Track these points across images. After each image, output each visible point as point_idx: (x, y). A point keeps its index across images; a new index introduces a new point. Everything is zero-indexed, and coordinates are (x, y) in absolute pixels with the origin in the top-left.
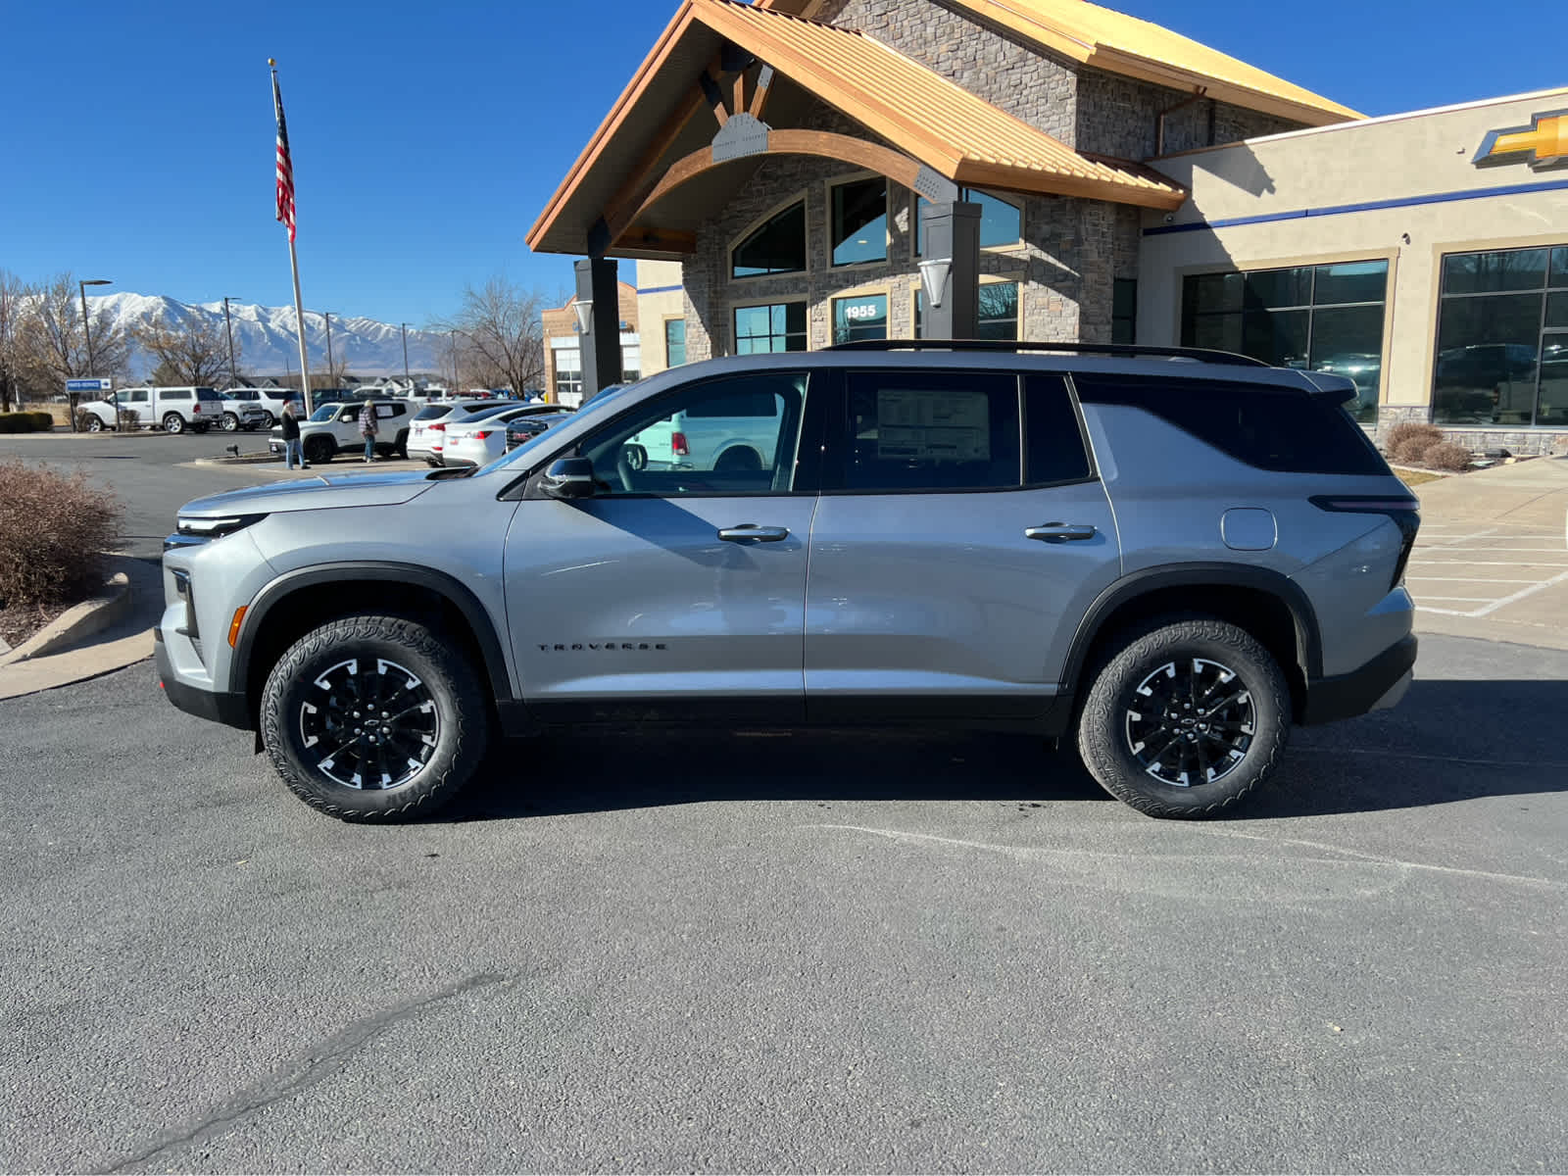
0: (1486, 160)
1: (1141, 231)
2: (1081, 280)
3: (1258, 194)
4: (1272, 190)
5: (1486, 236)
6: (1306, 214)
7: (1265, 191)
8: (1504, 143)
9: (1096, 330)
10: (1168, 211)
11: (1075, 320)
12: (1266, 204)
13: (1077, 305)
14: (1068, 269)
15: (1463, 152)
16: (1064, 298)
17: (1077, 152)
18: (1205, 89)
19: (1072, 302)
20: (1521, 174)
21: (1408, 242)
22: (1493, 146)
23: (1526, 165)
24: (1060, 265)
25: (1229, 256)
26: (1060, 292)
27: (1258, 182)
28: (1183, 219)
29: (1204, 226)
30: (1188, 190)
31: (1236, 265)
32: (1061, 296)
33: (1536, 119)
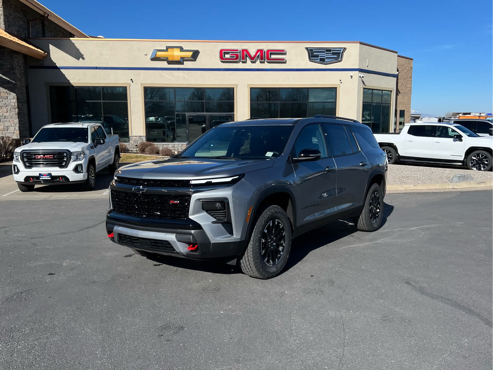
0: (155, 59)
1: (28, 67)
2: (15, 84)
3: (78, 59)
4: (83, 59)
5: (156, 82)
6: (96, 68)
7: (81, 59)
8: (159, 54)
9: (22, 105)
10: (41, 60)
11: (15, 101)
12: (80, 63)
13: (15, 95)
14: (9, 79)
15: (146, 55)
16: (8, 91)
17: (5, 31)
18: (48, 15)
19: (12, 93)
20: (164, 64)
21: (132, 82)
22: (156, 54)
23: (166, 62)
24: (4, 77)
25: (69, 81)
26: (6, 89)
27: (78, 55)
28: (46, 64)
29: (56, 68)
30: (49, 53)
31: (72, 84)
32: (6, 90)
33: (168, 48)
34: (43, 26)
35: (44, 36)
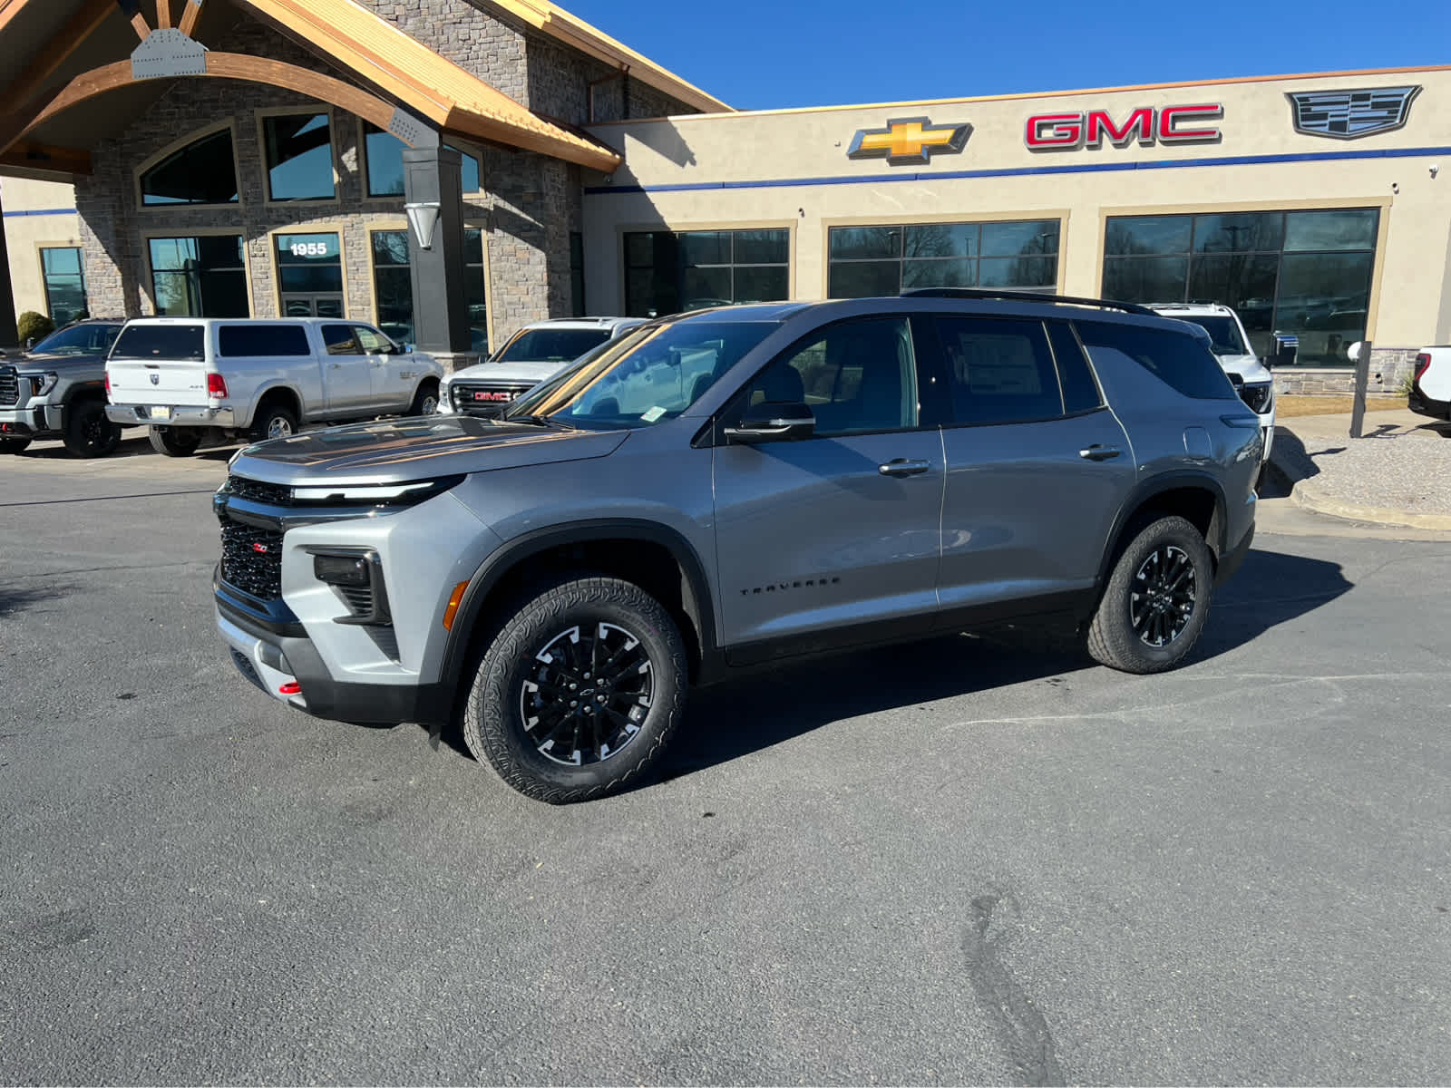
0: (858, 154)
1: (583, 189)
2: (545, 231)
3: (683, 165)
4: (693, 163)
5: (859, 214)
6: (724, 186)
7: (688, 164)
8: (870, 141)
9: (559, 277)
10: (608, 174)
11: (543, 268)
12: (688, 174)
13: (544, 254)
14: (532, 220)
15: (839, 145)
16: (530, 247)
17: (530, 111)
18: (629, 67)
19: (538, 251)
20: (880, 167)
21: (803, 215)
22: (861, 143)
23: (885, 160)
24: (523, 215)
25: (662, 218)
26: (526, 241)
27: (682, 155)
28: (619, 182)
29: (637, 189)
30: (623, 156)
31: (669, 226)
32: (527, 245)
33: (891, 124)
34: (626, 94)
35: (626, 115)
